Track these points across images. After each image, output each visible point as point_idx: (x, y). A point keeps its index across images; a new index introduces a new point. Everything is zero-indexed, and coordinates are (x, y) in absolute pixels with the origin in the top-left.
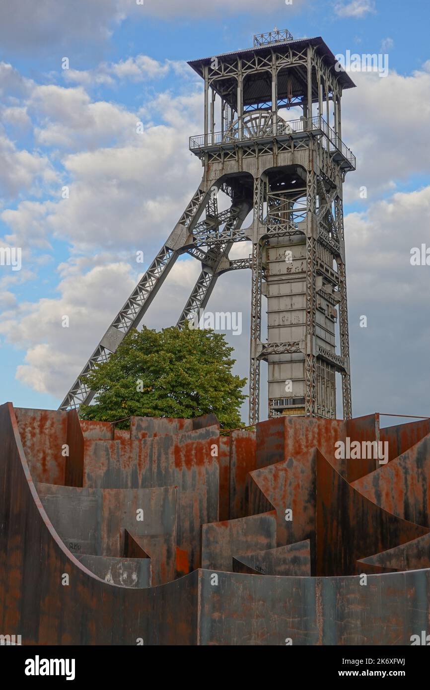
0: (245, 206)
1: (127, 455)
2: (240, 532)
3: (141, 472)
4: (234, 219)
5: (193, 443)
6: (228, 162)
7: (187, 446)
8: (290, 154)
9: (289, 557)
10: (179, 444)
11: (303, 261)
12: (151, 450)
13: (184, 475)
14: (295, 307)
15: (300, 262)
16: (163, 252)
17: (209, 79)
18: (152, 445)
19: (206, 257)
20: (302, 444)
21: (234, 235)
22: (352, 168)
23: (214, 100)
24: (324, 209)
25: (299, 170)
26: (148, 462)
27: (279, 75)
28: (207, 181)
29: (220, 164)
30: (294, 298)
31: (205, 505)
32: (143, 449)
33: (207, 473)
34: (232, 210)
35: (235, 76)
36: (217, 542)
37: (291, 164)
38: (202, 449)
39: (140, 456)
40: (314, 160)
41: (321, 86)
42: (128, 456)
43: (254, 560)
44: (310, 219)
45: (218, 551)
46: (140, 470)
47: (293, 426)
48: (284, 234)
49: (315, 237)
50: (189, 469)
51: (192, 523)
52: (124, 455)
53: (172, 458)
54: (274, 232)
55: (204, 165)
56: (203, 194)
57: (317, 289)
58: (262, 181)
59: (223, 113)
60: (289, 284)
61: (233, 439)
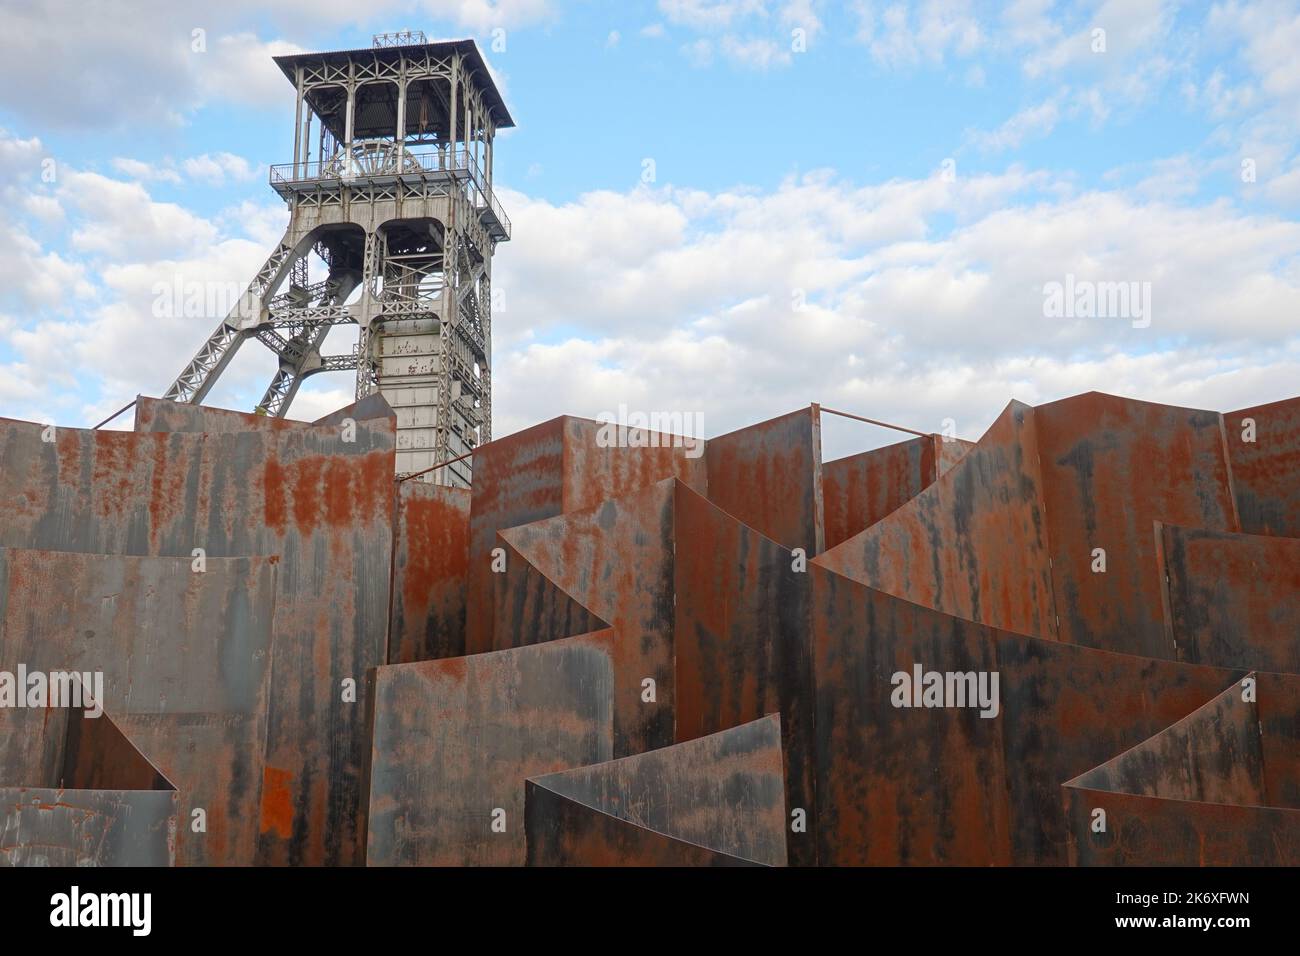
0: (349, 280)
1: (117, 476)
2: (503, 696)
3: (159, 531)
4: (331, 297)
5: (321, 461)
6: (327, 208)
7: (303, 465)
8: (421, 202)
9: (719, 776)
10: (279, 460)
11: (434, 358)
12: (195, 467)
13: (290, 548)
14: (418, 425)
15: (429, 359)
16: (220, 332)
17: (305, 86)
18: (198, 453)
19: (286, 349)
20: (606, 489)
21: (331, 314)
22: (505, 237)
23: (310, 120)
24: (466, 287)
25: (433, 230)
26: (182, 502)
27: (409, 91)
28: (295, 232)
29: (316, 209)
30: (417, 409)
31: (348, 637)
32: (169, 464)
33: (358, 547)
34: (329, 283)
35: (344, 85)
36: (425, 732)
37: (422, 216)
38: (345, 479)
39: (157, 483)
40: (456, 213)
41: (469, 112)
42: (119, 480)
43: (605, 791)
44: (447, 296)
45: (428, 762)
46: (155, 526)
47: (584, 442)
48: (408, 316)
49: (452, 322)
50: (307, 532)
51: (307, 688)
52: (108, 473)
53: (257, 499)
54: (393, 312)
55: (290, 209)
56: (288, 252)
57: (453, 399)
58: (378, 238)
59: (322, 141)
60: (412, 390)
61: (402, 502)
